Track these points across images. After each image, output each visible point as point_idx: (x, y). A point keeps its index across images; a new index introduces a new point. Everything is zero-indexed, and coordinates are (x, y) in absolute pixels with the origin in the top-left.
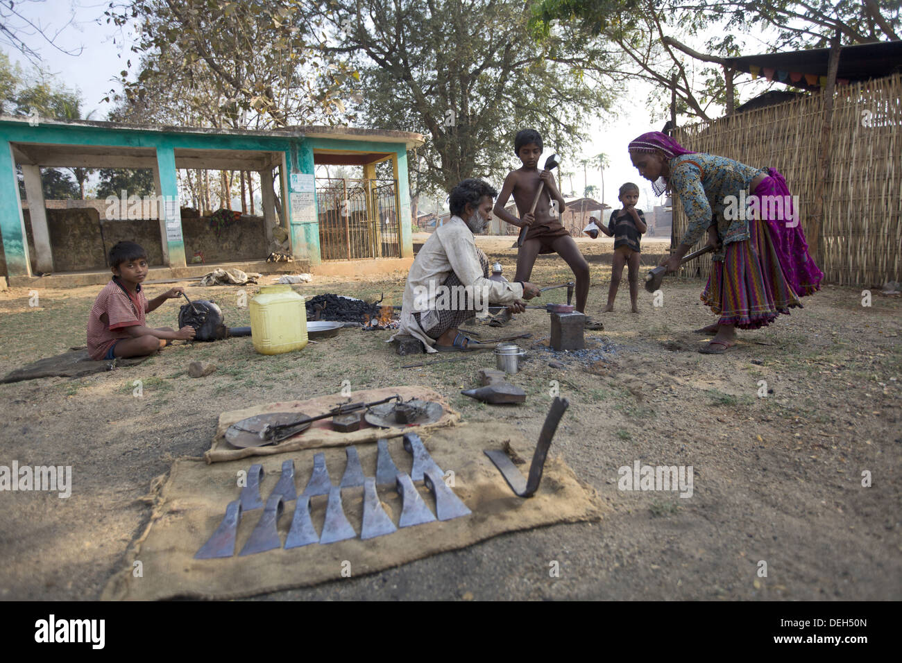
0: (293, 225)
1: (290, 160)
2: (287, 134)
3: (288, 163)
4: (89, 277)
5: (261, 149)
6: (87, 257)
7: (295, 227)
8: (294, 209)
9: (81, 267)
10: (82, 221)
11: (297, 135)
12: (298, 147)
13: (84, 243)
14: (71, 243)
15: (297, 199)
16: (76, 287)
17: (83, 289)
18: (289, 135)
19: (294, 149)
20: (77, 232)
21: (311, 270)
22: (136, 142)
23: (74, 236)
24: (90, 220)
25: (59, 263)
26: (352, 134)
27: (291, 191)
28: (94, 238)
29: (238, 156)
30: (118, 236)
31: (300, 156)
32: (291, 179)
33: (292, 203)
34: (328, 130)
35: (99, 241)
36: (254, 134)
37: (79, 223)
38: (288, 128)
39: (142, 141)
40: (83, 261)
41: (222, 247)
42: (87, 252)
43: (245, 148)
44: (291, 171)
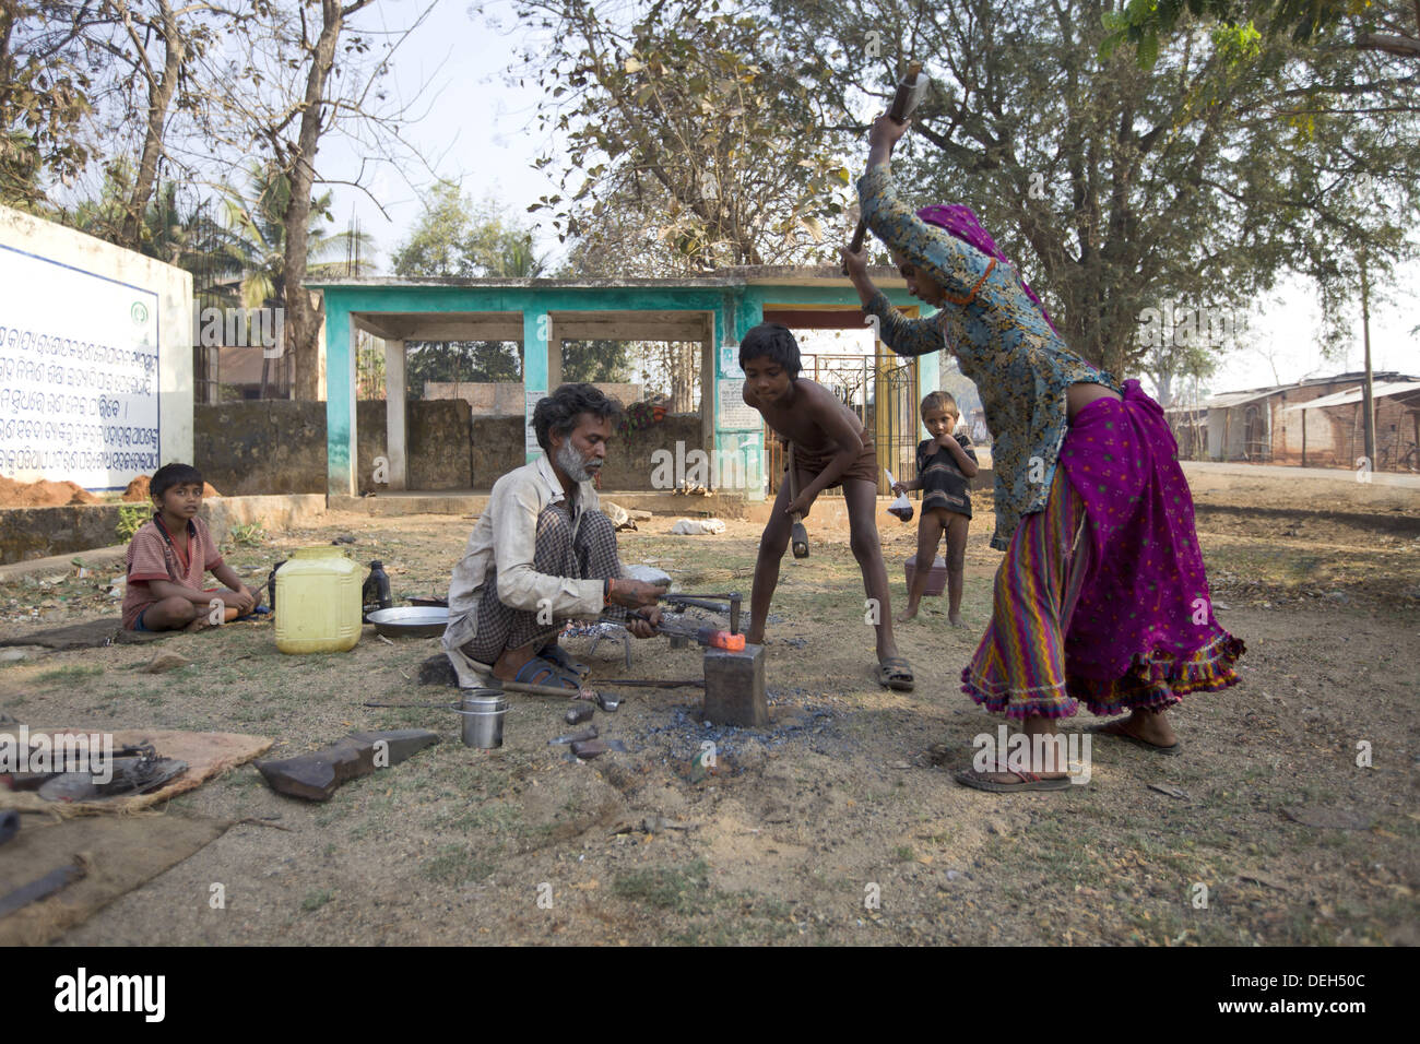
0: (720, 433)
1: (723, 324)
2: (715, 282)
3: (719, 329)
4: (420, 501)
5: (678, 308)
6: (449, 470)
7: (723, 436)
8: (723, 406)
9: (440, 485)
10: (448, 417)
11: (731, 283)
12: (736, 303)
13: (448, 450)
14: (432, 449)
15: (729, 389)
16: (402, 515)
17: (406, 519)
18: (719, 282)
19: (729, 307)
20: (440, 434)
21: (745, 512)
22: (497, 304)
23: (436, 439)
24: (458, 416)
25: (414, 478)
26: (828, 276)
27: (721, 376)
28: (459, 444)
29: (661, 318)
30: (490, 442)
31: (739, 317)
32: (722, 357)
33: (721, 396)
34: (784, 271)
35: (466, 447)
36: (662, 285)
37: (444, 421)
38: (719, 273)
39: (506, 302)
40: (443, 477)
41: (633, 465)
42: (450, 464)
43: (650, 306)
44: (723, 342)
